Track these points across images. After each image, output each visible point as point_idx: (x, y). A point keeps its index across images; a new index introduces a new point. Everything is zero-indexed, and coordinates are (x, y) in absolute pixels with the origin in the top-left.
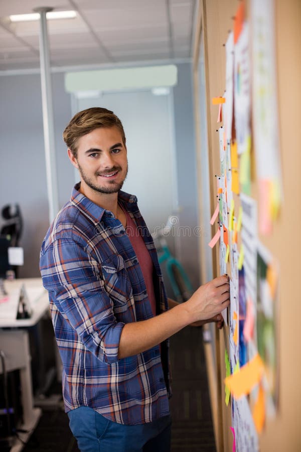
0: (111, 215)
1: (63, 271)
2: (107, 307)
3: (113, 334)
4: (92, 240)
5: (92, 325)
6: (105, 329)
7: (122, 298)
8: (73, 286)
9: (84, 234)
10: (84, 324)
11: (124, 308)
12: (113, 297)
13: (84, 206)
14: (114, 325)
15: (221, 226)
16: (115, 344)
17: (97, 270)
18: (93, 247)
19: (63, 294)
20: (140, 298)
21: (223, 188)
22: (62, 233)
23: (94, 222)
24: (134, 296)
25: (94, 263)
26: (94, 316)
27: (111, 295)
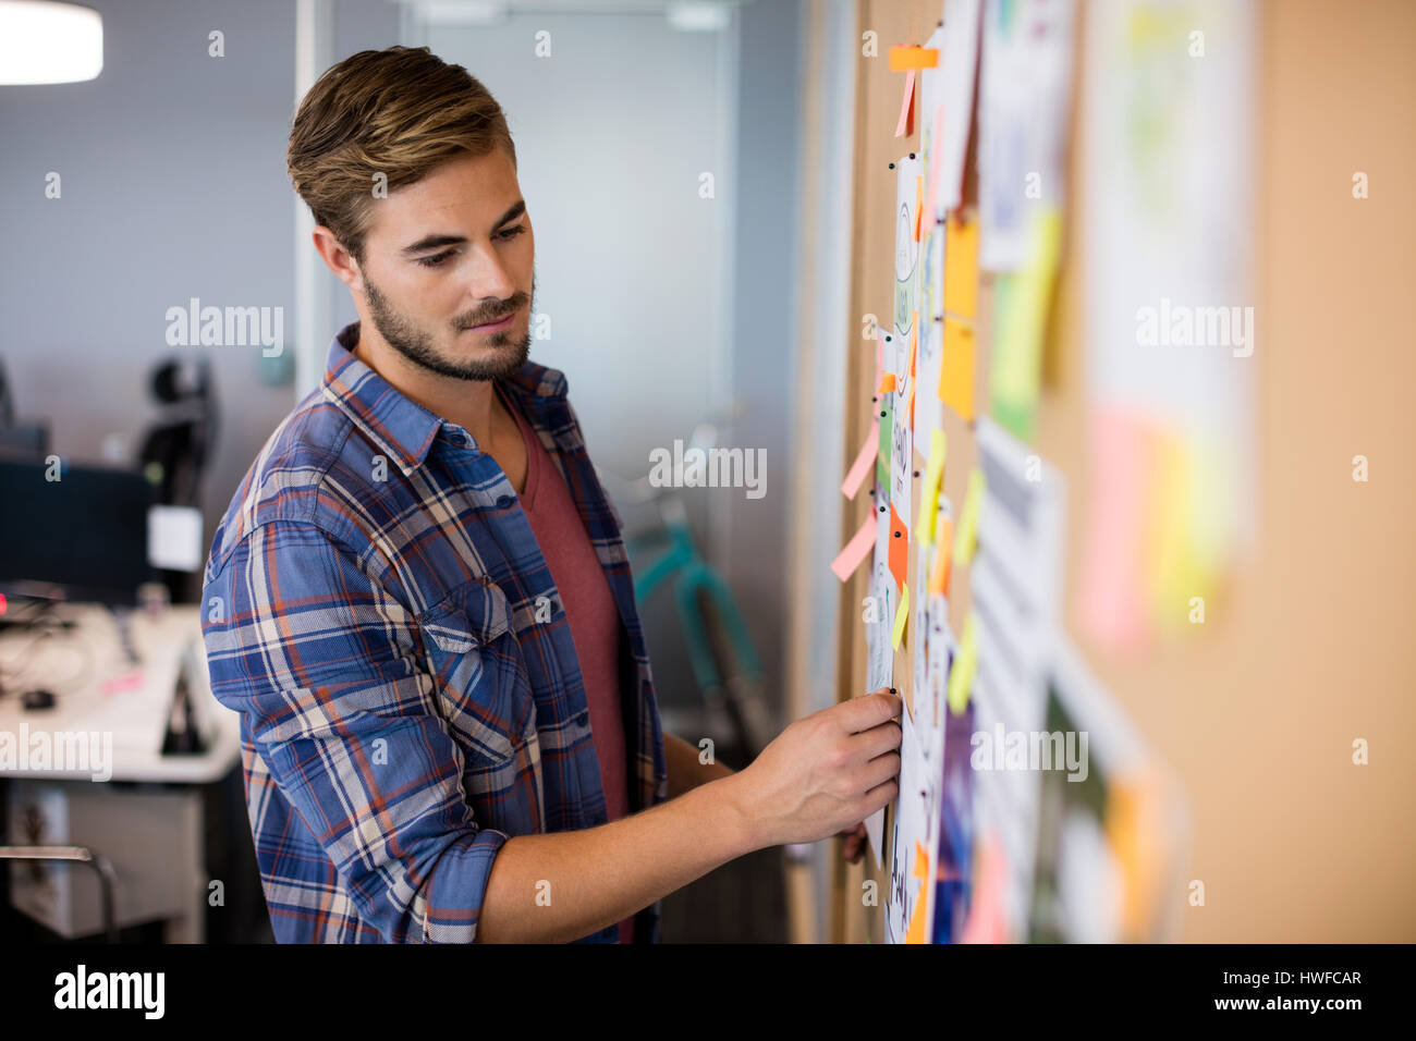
0: (464, 440)
1: (282, 640)
2: (439, 771)
3: (460, 871)
4: (386, 531)
5: (385, 836)
6: (432, 851)
7: (497, 742)
8: (315, 694)
9: (360, 507)
10: (355, 830)
11: (503, 779)
12: (463, 738)
13: (368, 405)
14: (465, 839)
15: (883, 509)
16: (467, 908)
17: (405, 637)
18: (390, 554)
19: (281, 721)
20: (561, 739)
21: (899, 375)
22: (281, 503)
23: (400, 463)
24: (540, 732)
25: (395, 612)
26: (393, 802)
27: (454, 730)
